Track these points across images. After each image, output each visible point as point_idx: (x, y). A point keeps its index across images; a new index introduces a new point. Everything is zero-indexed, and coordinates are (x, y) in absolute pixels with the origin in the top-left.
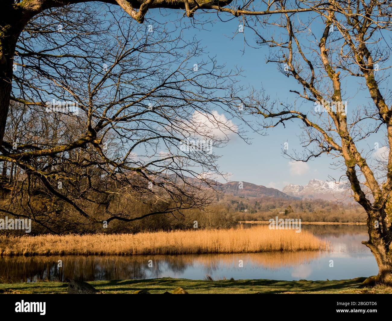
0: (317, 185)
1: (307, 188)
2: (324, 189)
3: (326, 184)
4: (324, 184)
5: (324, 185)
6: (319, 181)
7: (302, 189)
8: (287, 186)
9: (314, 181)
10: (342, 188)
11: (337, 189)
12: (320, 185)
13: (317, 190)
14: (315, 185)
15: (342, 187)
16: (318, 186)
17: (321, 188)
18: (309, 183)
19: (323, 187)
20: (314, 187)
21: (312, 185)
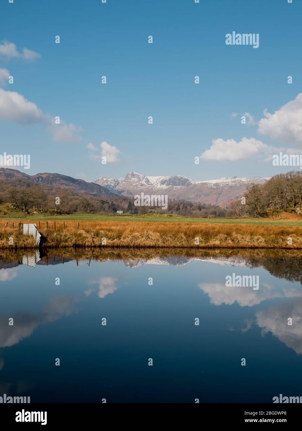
0: (136, 179)
1: (124, 183)
2: (144, 184)
3: (147, 178)
4: (144, 178)
5: (144, 180)
6: (139, 174)
7: (118, 184)
8: (99, 180)
9: (133, 175)
10: (165, 185)
11: (159, 185)
12: (139, 179)
13: (136, 186)
14: (133, 179)
15: (165, 183)
16: (137, 182)
17: (141, 184)
18: (127, 177)
19: (143, 182)
20: (132, 182)
21: (130, 179)
